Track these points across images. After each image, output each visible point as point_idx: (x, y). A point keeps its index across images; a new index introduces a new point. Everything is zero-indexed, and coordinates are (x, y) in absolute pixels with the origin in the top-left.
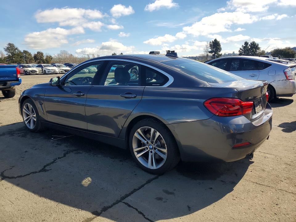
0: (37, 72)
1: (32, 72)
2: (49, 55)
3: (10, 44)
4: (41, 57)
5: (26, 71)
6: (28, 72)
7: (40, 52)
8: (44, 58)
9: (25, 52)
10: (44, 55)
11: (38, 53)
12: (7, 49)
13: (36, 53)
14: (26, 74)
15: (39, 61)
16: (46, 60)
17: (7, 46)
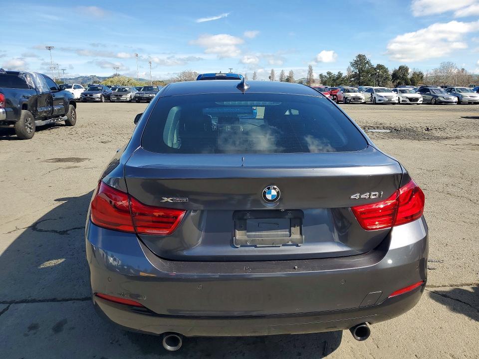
0: (362, 99)
1: (354, 99)
2: (417, 72)
3: (360, 56)
4: (404, 75)
5: (347, 98)
6: (348, 100)
7: (403, 67)
8: (409, 77)
9: (380, 67)
10: (410, 71)
11: (401, 68)
12: (355, 64)
13: (397, 68)
14: (346, 103)
15: (399, 81)
16: (412, 80)
17: (355, 59)
